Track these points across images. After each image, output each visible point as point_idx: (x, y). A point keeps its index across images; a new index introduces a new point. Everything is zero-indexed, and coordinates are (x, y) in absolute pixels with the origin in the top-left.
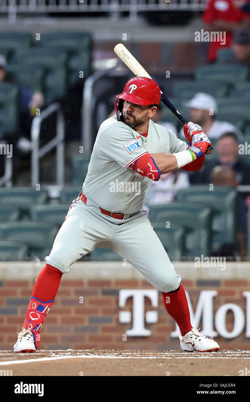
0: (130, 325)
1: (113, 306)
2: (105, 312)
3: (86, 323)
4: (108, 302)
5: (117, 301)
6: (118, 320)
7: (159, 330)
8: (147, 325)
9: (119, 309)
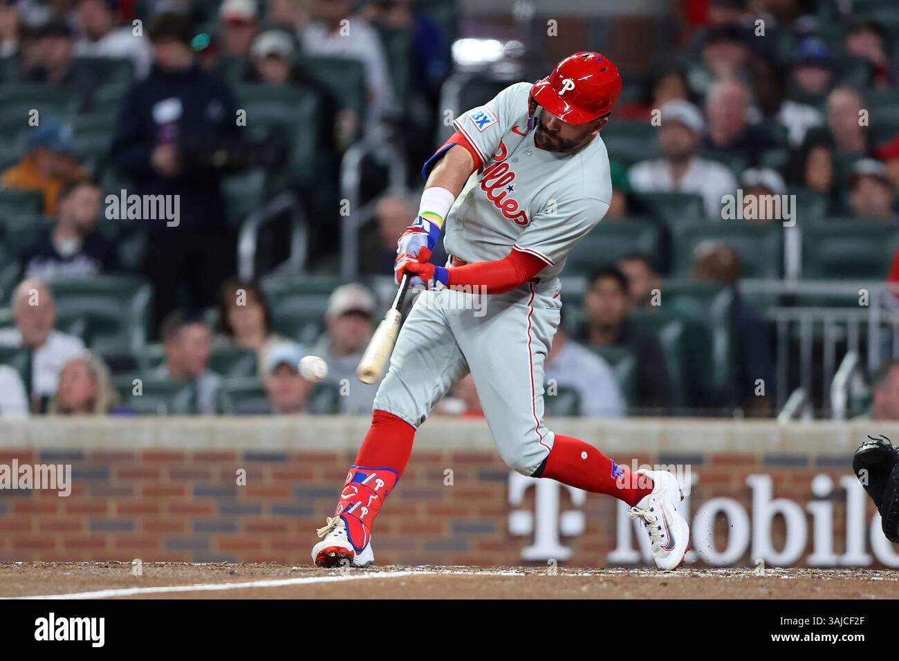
0: (531, 538)
1: (497, 502)
2: (484, 512)
3: (447, 534)
4: (487, 495)
5: (506, 493)
6: (507, 529)
7: (588, 548)
8: (564, 539)
9: (508, 508)
